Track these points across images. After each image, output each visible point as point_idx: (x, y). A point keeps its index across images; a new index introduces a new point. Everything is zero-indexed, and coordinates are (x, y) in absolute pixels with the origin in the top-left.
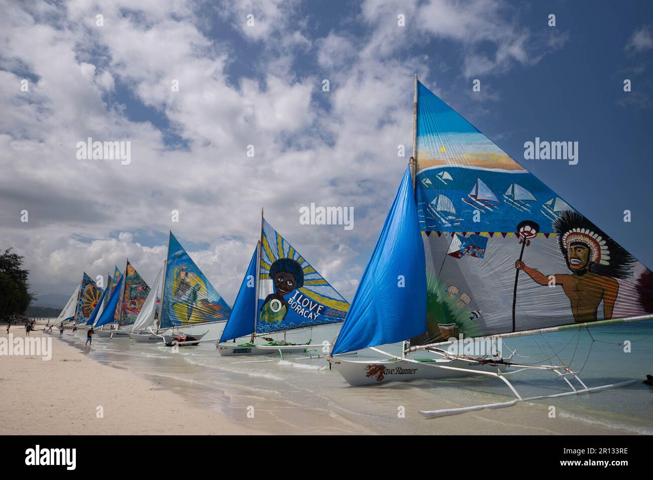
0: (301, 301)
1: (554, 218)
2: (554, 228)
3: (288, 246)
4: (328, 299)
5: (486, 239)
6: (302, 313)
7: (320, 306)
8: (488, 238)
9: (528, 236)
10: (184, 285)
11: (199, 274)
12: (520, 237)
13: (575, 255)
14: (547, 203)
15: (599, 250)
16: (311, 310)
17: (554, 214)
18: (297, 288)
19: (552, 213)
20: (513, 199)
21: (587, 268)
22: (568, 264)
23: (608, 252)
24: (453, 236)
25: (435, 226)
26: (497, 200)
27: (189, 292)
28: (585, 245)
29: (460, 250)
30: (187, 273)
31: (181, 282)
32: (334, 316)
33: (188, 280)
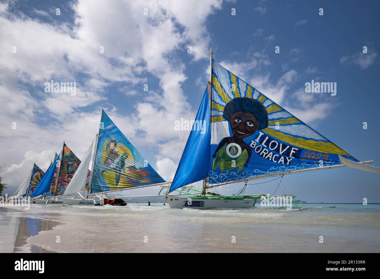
0: (267, 143)
3: (245, 85)
4: (303, 140)
6: (271, 157)
7: (293, 148)
10: (112, 155)
16: (281, 153)
18: (260, 129)
30: (116, 144)
31: (111, 152)
32: (314, 159)
33: (116, 150)
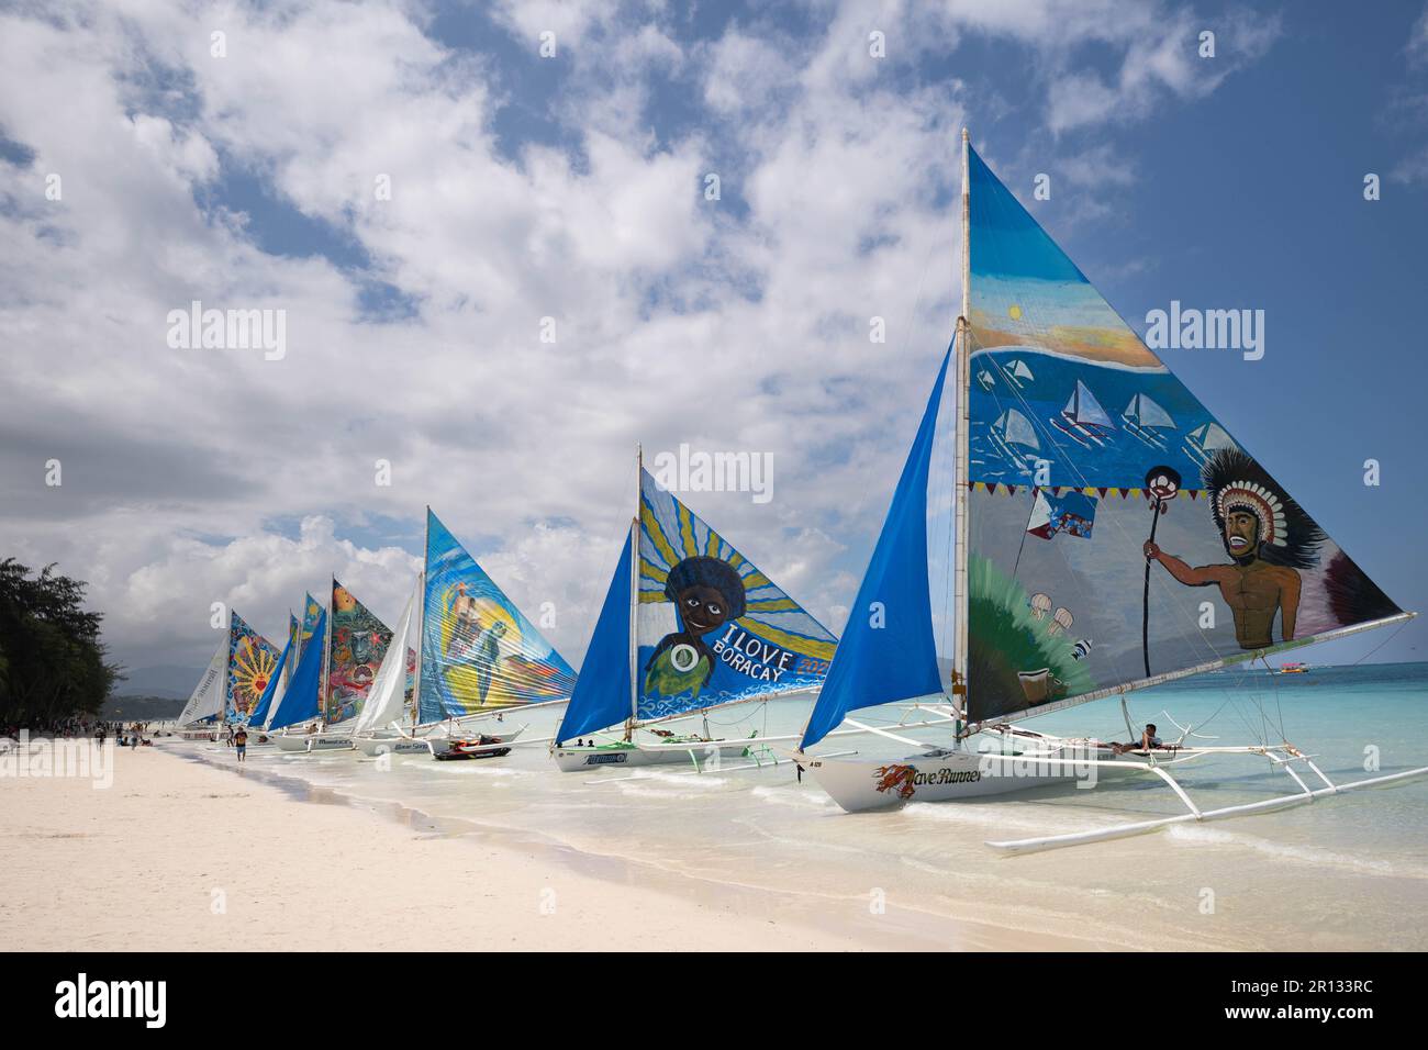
0: (743, 645)
1: (1203, 462)
2: (1203, 480)
3: (706, 530)
4: (800, 639)
5: (1094, 500)
6: (748, 668)
7: (785, 654)
8: (1096, 500)
9: (1164, 495)
10: (466, 628)
11: (502, 600)
12: (1151, 498)
13: (1238, 528)
14: (1193, 434)
15: (1271, 520)
16: (765, 662)
17: (1203, 455)
18: (732, 619)
19: (1200, 452)
20: (1138, 424)
21: (1255, 552)
22: (1227, 545)
23: (1285, 524)
24: (1035, 494)
25: (1002, 473)
26: (1111, 426)
27: (479, 641)
28: (1250, 511)
29: (1048, 524)
30: (472, 600)
31: (460, 620)
32: (815, 672)
33: (475, 615)
